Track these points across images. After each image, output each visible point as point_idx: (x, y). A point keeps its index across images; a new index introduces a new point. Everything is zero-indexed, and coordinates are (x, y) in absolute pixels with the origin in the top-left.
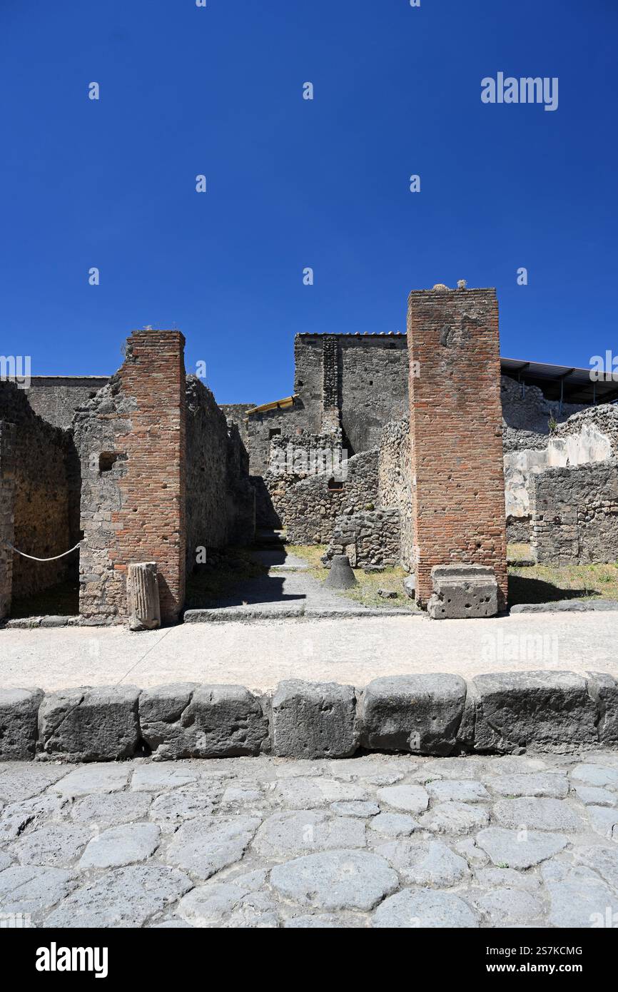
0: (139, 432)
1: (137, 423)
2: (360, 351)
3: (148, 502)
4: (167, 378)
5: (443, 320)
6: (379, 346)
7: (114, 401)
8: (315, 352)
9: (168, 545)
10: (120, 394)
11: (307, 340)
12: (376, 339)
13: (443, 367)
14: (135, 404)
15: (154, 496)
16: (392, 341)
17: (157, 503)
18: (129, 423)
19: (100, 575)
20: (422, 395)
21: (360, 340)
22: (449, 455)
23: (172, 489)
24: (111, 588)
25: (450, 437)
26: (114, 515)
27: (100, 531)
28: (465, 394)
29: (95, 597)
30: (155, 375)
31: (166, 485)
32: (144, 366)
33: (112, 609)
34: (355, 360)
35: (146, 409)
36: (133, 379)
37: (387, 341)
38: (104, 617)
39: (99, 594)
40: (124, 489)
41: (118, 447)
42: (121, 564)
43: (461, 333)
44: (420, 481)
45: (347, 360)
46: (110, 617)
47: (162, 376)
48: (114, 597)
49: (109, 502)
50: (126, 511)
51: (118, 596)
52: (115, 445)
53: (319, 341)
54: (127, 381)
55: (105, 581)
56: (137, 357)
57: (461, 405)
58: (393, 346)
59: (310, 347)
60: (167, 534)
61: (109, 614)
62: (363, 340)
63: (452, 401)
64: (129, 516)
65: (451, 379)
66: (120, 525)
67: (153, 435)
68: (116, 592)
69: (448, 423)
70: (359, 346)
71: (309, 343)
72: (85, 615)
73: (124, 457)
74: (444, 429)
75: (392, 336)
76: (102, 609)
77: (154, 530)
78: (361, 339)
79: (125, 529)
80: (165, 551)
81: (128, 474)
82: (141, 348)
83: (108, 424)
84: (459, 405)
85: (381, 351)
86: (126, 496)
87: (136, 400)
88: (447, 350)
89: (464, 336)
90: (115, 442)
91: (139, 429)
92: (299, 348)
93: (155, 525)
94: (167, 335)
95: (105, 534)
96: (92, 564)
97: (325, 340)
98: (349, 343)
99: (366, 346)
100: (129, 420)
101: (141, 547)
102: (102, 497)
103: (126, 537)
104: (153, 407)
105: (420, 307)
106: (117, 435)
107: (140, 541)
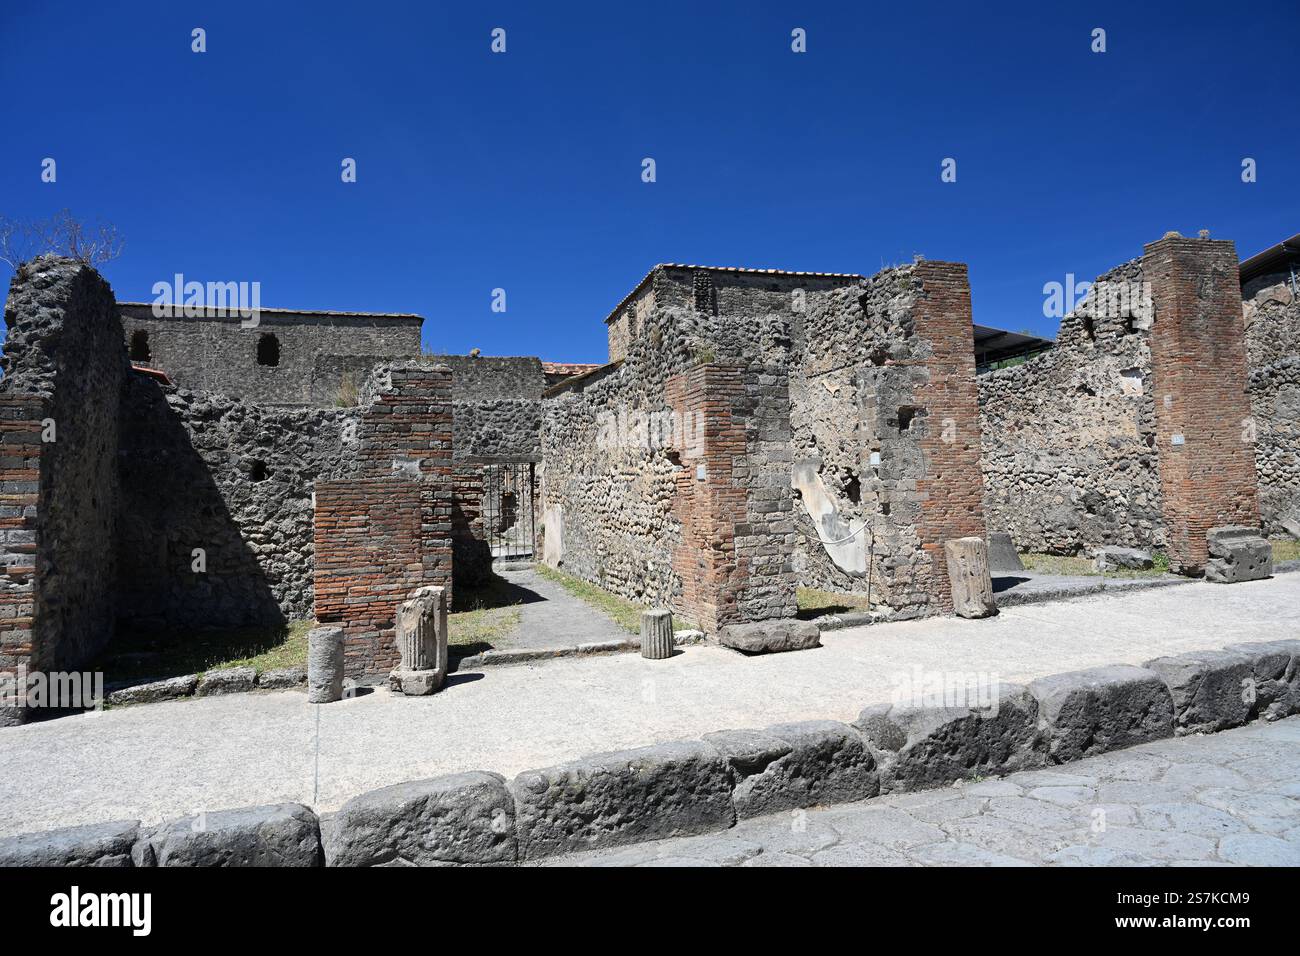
0: (937, 383)
1: (934, 372)
2: (737, 291)
3: (953, 466)
4: (960, 319)
5: (1197, 270)
6: (759, 287)
7: (908, 344)
8: (683, 290)
9: (974, 517)
10: (914, 336)
11: (673, 273)
12: (756, 278)
13: (1200, 321)
14: (930, 349)
15: (956, 459)
16: (775, 281)
17: (960, 467)
18: (925, 371)
19: (909, 557)
20: (1186, 349)
21: (738, 279)
22: (1211, 413)
23: (974, 451)
24: (921, 572)
25: (1211, 394)
26: (919, 483)
27: (905, 502)
28: (1219, 349)
29: (905, 584)
30: (947, 314)
31: (968, 445)
32: (936, 303)
33: (924, 597)
34: (732, 304)
35: (942, 355)
36: (926, 318)
37: (768, 280)
38: (916, 607)
39: (910, 581)
40: (927, 451)
41: (916, 401)
42: (929, 542)
43: (1212, 285)
44: (1190, 440)
45: (722, 303)
46: (922, 608)
47: (955, 317)
48: (924, 583)
49: (912, 468)
50: (930, 478)
51: (929, 581)
52: (913, 398)
53: (687, 276)
54: (919, 320)
55: (914, 564)
56: (928, 292)
57: (1217, 361)
58: (775, 288)
59: (677, 284)
60: (972, 504)
61: (921, 604)
62: (741, 278)
63: (1208, 355)
64: (934, 484)
65: (1207, 333)
66: (926, 495)
67: (952, 387)
68: (927, 576)
69: (1208, 379)
70: (737, 285)
71: (676, 278)
72: (897, 608)
73: (923, 412)
74: (1205, 385)
75: (776, 275)
76: (914, 598)
77: (960, 499)
78: (738, 277)
79: (931, 500)
80: (973, 524)
81: (930, 433)
82: (932, 282)
83: (904, 372)
84: (1215, 360)
85: (762, 294)
86: (929, 460)
87: (932, 344)
88: (1203, 302)
89: (1215, 288)
90: (914, 394)
91: (937, 378)
92: (665, 284)
93: (961, 493)
94: (955, 267)
95: (911, 506)
96: (899, 544)
97: (697, 276)
98: (725, 281)
99: (744, 285)
100: (925, 368)
101: (948, 521)
102: (905, 461)
103: (933, 509)
104: (949, 353)
105: (1178, 255)
106: (916, 386)
107: (946, 513)
